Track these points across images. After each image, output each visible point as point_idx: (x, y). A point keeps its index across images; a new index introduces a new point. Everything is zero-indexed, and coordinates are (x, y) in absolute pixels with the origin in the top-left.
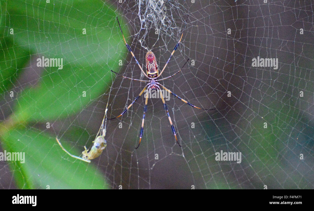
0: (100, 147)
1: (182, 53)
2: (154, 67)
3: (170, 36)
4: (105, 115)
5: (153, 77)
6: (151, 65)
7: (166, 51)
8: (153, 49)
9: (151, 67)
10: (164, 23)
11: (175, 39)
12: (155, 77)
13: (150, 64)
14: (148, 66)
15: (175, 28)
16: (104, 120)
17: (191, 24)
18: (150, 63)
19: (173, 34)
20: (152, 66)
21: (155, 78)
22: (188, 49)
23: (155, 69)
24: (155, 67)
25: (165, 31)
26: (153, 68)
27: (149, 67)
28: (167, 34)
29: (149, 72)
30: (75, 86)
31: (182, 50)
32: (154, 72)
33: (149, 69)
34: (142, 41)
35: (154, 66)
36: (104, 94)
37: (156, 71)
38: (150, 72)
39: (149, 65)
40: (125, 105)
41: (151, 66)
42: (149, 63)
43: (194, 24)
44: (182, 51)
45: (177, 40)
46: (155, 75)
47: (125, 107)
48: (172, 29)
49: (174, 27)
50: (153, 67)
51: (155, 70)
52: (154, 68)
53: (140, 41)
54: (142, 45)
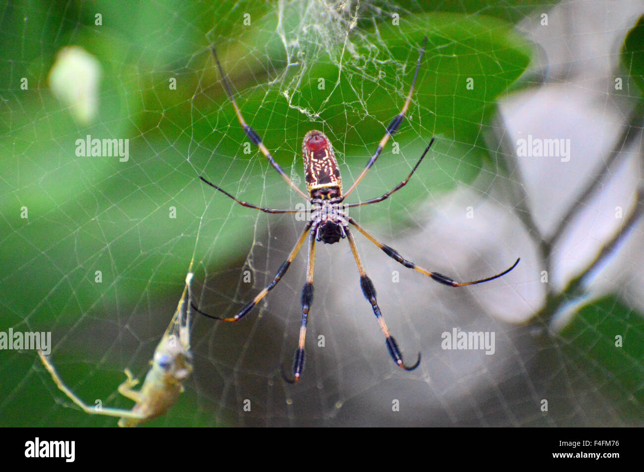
0: (173, 367)
1: (411, 122)
2: (328, 170)
3: (375, 80)
4: (186, 287)
5: (326, 198)
6: (319, 162)
7: (362, 116)
8: (325, 109)
9: (318, 167)
10: (356, 50)
11: (389, 87)
12: (332, 196)
13: (316, 160)
14: (312, 168)
15: (389, 60)
16: (182, 302)
17: (436, 52)
18: (314, 158)
19: (385, 76)
20: (323, 165)
21: (334, 199)
22: (431, 114)
23: (331, 173)
24: (331, 169)
25: (358, 68)
26: (326, 170)
27: (314, 169)
28: (366, 76)
29: (313, 183)
30: (93, 219)
31: (413, 116)
32: (329, 181)
33: (313, 175)
34: (290, 94)
35: (327, 164)
36: (182, 235)
37: (334, 181)
38: (316, 183)
39: (314, 162)
40: (246, 259)
41: (319, 165)
42: (312, 159)
43: (444, 51)
44: (411, 117)
45: (396, 91)
46: (334, 192)
47: (246, 263)
48: (379, 64)
49: (385, 58)
50: (326, 167)
51: (332, 176)
52: (329, 172)
53: (286, 94)
54: (290, 102)
